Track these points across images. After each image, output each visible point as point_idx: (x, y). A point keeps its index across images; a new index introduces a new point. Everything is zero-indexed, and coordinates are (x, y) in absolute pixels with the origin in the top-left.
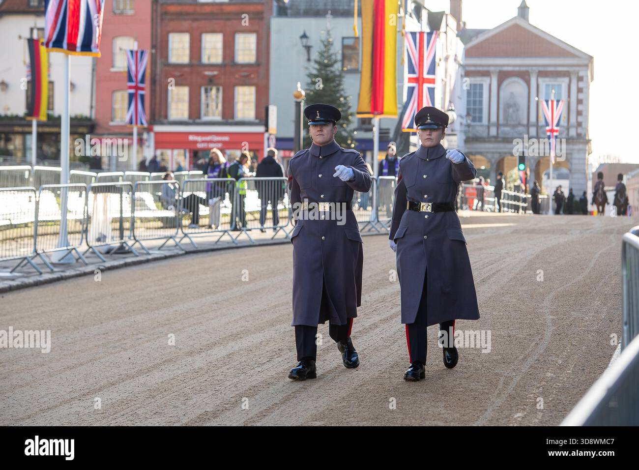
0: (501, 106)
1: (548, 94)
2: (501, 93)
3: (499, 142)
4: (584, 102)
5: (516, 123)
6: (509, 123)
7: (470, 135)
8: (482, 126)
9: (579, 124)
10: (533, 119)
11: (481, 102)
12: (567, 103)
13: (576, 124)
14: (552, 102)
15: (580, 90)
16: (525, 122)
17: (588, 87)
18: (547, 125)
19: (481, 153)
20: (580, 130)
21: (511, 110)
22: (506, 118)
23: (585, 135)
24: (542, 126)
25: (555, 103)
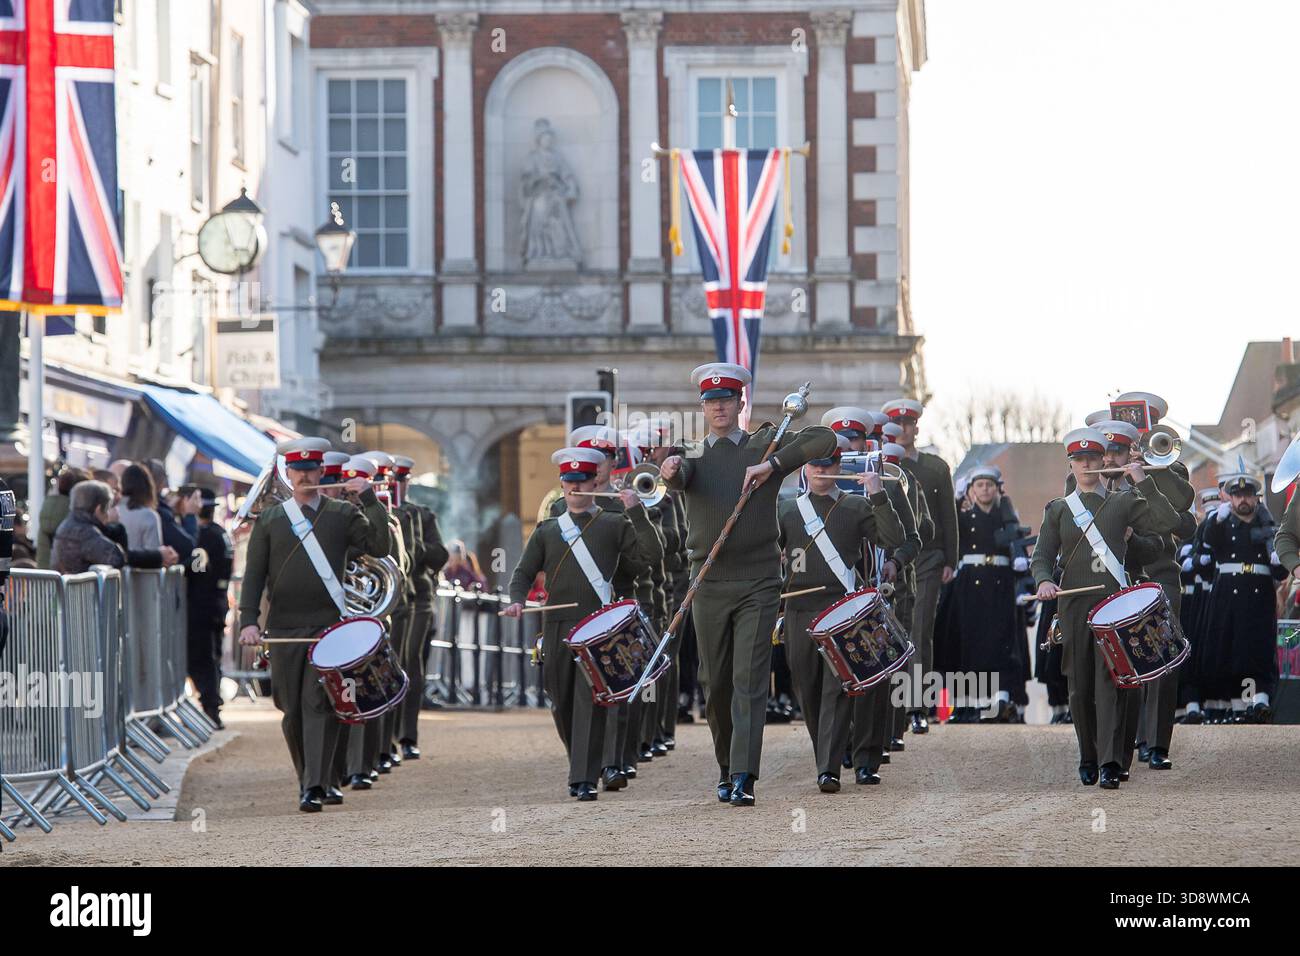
0: (494, 186)
1: (710, 126)
2: (493, 123)
3: (492, 357)
4: (882, 160)
5: (568, 264)
6: (533, 265)
7: (352, 325)
8: (404, 281)
9: (863, 267)
10: (645, 245)
11: (397, 169)
12: (800, 161)
13: (846, 267)
14: (730, 157)
15: (860, 106)
16: (609, 260)
17: (900, 92)
18: (710, 271)
19: (404, 412)
20: (865, 296)
21: (540, 205)
22: (519, 242)
23: (892, 316)
24: (688, 280)
25: (742, 163)
